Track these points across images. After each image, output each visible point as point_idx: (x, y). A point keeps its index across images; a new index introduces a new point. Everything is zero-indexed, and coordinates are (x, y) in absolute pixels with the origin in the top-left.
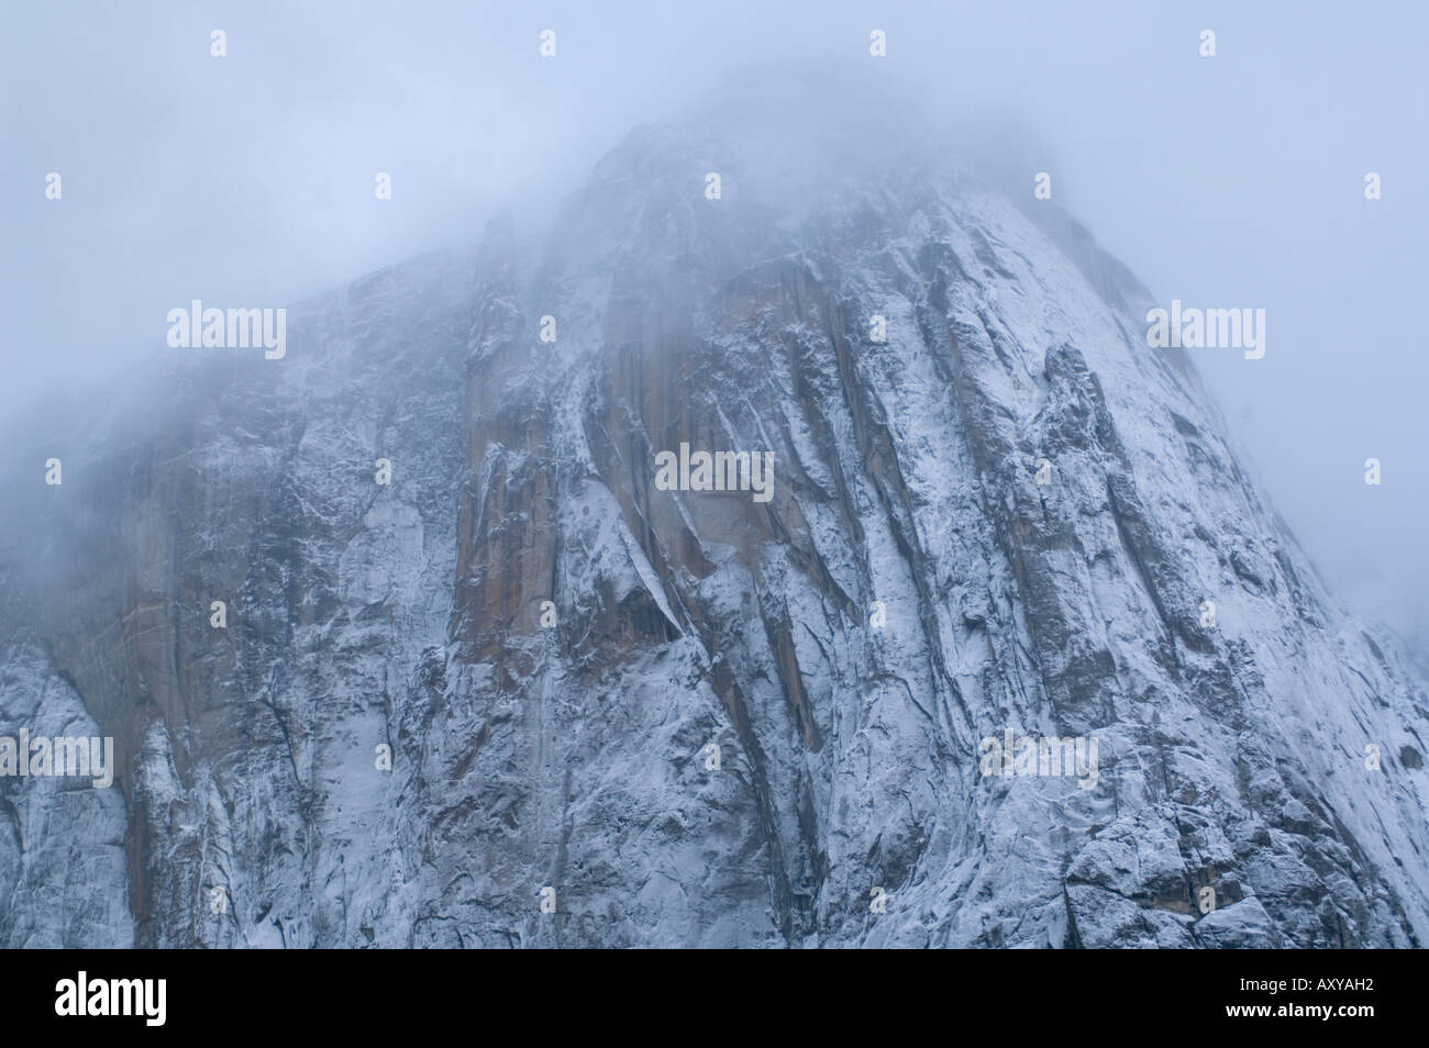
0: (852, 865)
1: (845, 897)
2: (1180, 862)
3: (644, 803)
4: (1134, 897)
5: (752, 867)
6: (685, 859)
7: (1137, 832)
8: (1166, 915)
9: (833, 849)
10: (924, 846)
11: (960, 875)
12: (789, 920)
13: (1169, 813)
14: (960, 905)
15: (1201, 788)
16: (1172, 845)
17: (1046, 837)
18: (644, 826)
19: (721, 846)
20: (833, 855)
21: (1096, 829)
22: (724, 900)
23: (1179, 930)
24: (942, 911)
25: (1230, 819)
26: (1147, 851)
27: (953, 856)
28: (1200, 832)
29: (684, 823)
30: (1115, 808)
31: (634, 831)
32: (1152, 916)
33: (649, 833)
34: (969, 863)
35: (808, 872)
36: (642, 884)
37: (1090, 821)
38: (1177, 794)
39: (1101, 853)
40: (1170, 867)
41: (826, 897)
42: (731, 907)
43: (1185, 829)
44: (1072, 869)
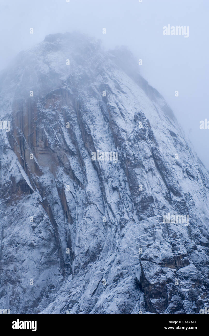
0: (81, 255)
1: (80, 264)
2: (172, 254)
3: (24, 239)
4: (160, 264)
5: (54, 256)
6: (35, 254)
7: (160, 246)
8: (169, 269)
9: (76, 251)
10: (101, 250)
11: (111, 258)
12: (64, 271)
13: (169, 241)
14: (111, 266)
15: (178, 234)
16: (170, 250)
17: (135, 247)
18: (24, 245)
19: (45, 250)
20: (76, 253)
21: (149, 245)
22: (46, 266)
23: (172, 273)
24: (106, 268)
25: (186, 242)
26: (163, 251)
27: (109, 253)
28: (177, 246)
29: (35, 244)
30: (154, 239)
31: (21, 246)
32: (164, 269)
33: (25, 247)
34: (114, 255)
35: (69, 258)
36: (23, 261)
37: (147, 243)
38: (171, 235)
39: (151, 252)
40: (169, 256)
41: (74, 264)
42: (48, 267)
43: (174, 245)
44: (142, 256)
